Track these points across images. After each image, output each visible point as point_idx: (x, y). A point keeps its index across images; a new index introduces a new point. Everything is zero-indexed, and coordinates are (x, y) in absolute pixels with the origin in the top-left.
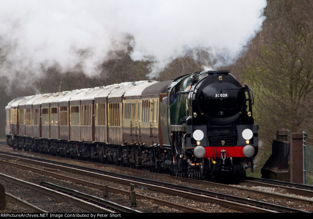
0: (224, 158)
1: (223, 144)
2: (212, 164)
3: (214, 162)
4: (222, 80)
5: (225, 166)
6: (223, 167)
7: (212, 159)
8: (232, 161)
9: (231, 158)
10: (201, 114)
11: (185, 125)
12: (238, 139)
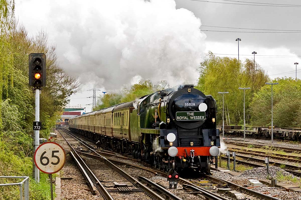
0: (193, 156)
1: (192, 145)
2: (183, 162)
3: (185, 160)
4: (190, 91)
5: (193, 163)
6: (192, 164)
7: (183, 157)
8: (200, 159)
9: (199, 156)
10: (172, 120)
11: (159, 129)
12: (204, 141)
